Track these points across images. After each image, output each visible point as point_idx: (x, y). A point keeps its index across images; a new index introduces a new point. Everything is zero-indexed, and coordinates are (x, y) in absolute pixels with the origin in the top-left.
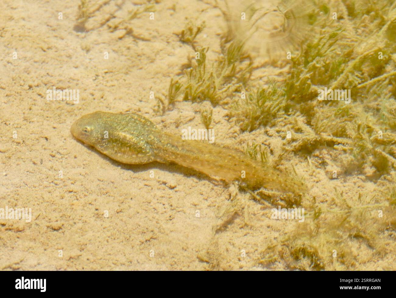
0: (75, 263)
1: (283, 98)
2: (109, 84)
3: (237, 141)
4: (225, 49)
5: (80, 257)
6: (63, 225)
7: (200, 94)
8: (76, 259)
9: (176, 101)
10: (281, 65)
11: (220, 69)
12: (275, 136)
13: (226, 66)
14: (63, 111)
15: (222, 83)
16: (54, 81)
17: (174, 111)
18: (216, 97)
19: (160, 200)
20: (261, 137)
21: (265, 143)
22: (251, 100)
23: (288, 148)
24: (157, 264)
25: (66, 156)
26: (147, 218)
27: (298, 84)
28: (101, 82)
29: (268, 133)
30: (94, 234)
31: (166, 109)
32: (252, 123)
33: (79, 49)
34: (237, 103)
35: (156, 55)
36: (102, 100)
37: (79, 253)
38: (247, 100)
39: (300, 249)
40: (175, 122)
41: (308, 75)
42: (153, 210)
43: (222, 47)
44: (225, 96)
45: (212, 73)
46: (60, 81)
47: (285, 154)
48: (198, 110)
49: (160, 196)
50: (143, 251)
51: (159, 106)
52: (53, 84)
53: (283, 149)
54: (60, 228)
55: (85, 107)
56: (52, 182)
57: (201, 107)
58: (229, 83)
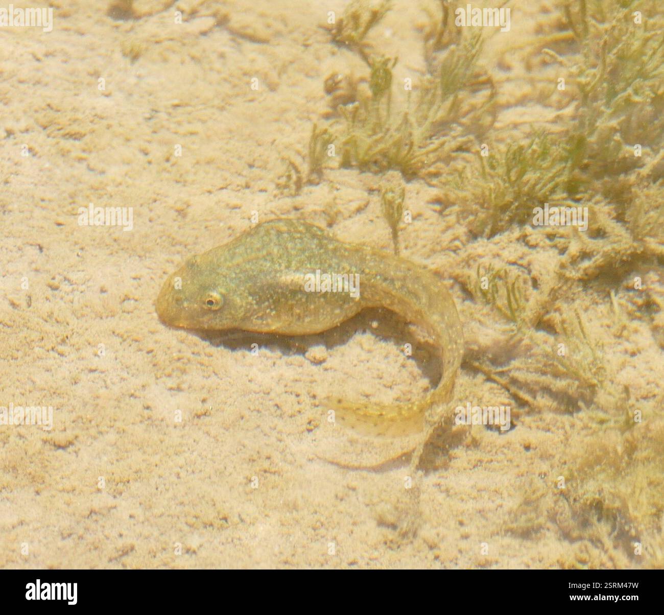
0: (101, 522)
1: (564, 165)
2: (182, 130)
3: (459, 259)
4: (435, 63)
5: (113, 511)
6: (76, 437)
7: (379, 157)
8: (103, 515)
9: (326, 168)
10: (559, 102)
11: (425, 107)
12: (543, 247)
13: (439, 99)
14: (80, 186)
15: (427, 134)
16: (63, 120)
17: (321, 185)
18: (413, 161)
19: (291, 387)
20: (512, 250)
21: (520, 262)
22: (493, 167)
23: (572, 274)
24: (283, 525)
25: (82, 288)
26: (259, 430)
27: (593, 139)
28: (165, 123)
29: (529, 238)
30: (146, 457)
31: (305, 180)
32: (495, 219)
33: (117, 56)
34: (460, 176)
35: (279, 75)
36: (168, 165)
37: (111, 502)
38: (483, 168)
39: (591, 504)
40: (324, 212)
41: (614, 123)
42: (273, 409)
43: (428, 59)
44: (433, 160)
45: (406, 114)
46: (75, 120)
47: (565, 288)
48: (375, 187)
49: (292, 378)
50: (252, 497)
51: (289, 177)
52: (60, 127)
53: (561, 277)
54: (71, 443)
55: (130, 182)
56: (53, 349)
57: (381, 183)
58: (444, 135)
